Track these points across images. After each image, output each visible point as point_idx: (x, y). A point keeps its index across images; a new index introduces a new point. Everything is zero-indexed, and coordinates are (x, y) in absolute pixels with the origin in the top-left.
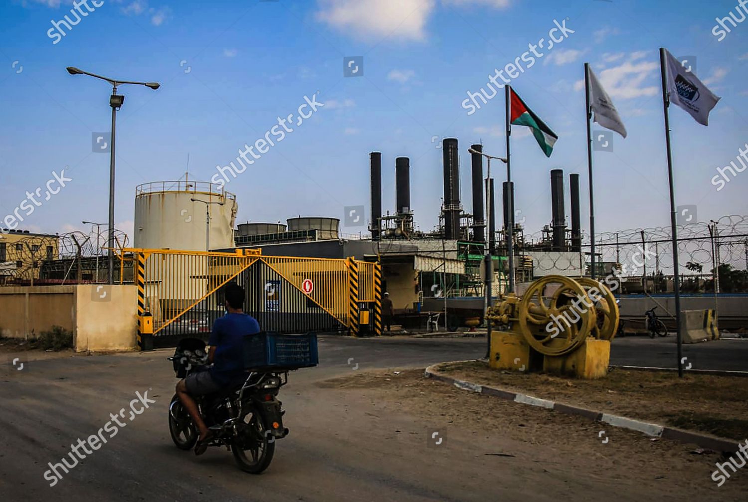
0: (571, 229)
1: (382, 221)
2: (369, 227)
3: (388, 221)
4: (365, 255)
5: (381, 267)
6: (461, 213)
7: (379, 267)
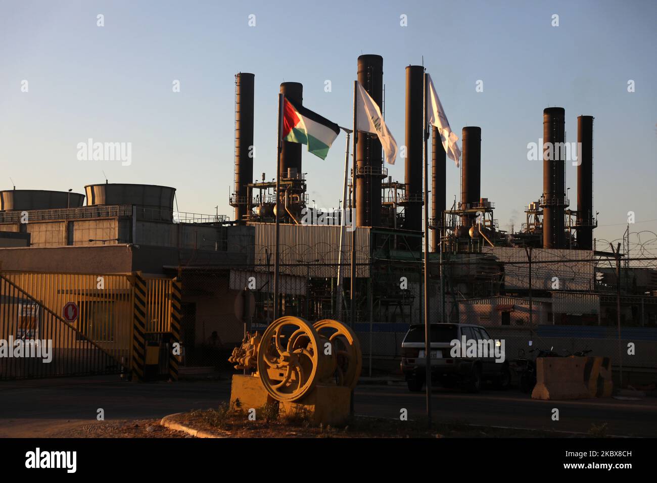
0: (576, 209)
1: (254, 189)
2: (231, 199)
3: (263, 190)
4: (164, 266)
5: (182, 285)
6: (386, 180)
7: (179, 285)
